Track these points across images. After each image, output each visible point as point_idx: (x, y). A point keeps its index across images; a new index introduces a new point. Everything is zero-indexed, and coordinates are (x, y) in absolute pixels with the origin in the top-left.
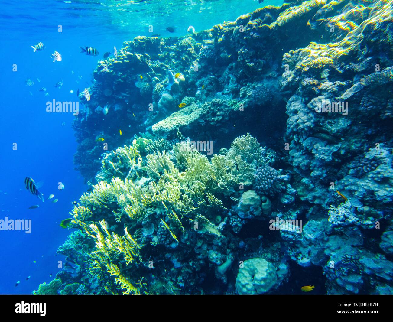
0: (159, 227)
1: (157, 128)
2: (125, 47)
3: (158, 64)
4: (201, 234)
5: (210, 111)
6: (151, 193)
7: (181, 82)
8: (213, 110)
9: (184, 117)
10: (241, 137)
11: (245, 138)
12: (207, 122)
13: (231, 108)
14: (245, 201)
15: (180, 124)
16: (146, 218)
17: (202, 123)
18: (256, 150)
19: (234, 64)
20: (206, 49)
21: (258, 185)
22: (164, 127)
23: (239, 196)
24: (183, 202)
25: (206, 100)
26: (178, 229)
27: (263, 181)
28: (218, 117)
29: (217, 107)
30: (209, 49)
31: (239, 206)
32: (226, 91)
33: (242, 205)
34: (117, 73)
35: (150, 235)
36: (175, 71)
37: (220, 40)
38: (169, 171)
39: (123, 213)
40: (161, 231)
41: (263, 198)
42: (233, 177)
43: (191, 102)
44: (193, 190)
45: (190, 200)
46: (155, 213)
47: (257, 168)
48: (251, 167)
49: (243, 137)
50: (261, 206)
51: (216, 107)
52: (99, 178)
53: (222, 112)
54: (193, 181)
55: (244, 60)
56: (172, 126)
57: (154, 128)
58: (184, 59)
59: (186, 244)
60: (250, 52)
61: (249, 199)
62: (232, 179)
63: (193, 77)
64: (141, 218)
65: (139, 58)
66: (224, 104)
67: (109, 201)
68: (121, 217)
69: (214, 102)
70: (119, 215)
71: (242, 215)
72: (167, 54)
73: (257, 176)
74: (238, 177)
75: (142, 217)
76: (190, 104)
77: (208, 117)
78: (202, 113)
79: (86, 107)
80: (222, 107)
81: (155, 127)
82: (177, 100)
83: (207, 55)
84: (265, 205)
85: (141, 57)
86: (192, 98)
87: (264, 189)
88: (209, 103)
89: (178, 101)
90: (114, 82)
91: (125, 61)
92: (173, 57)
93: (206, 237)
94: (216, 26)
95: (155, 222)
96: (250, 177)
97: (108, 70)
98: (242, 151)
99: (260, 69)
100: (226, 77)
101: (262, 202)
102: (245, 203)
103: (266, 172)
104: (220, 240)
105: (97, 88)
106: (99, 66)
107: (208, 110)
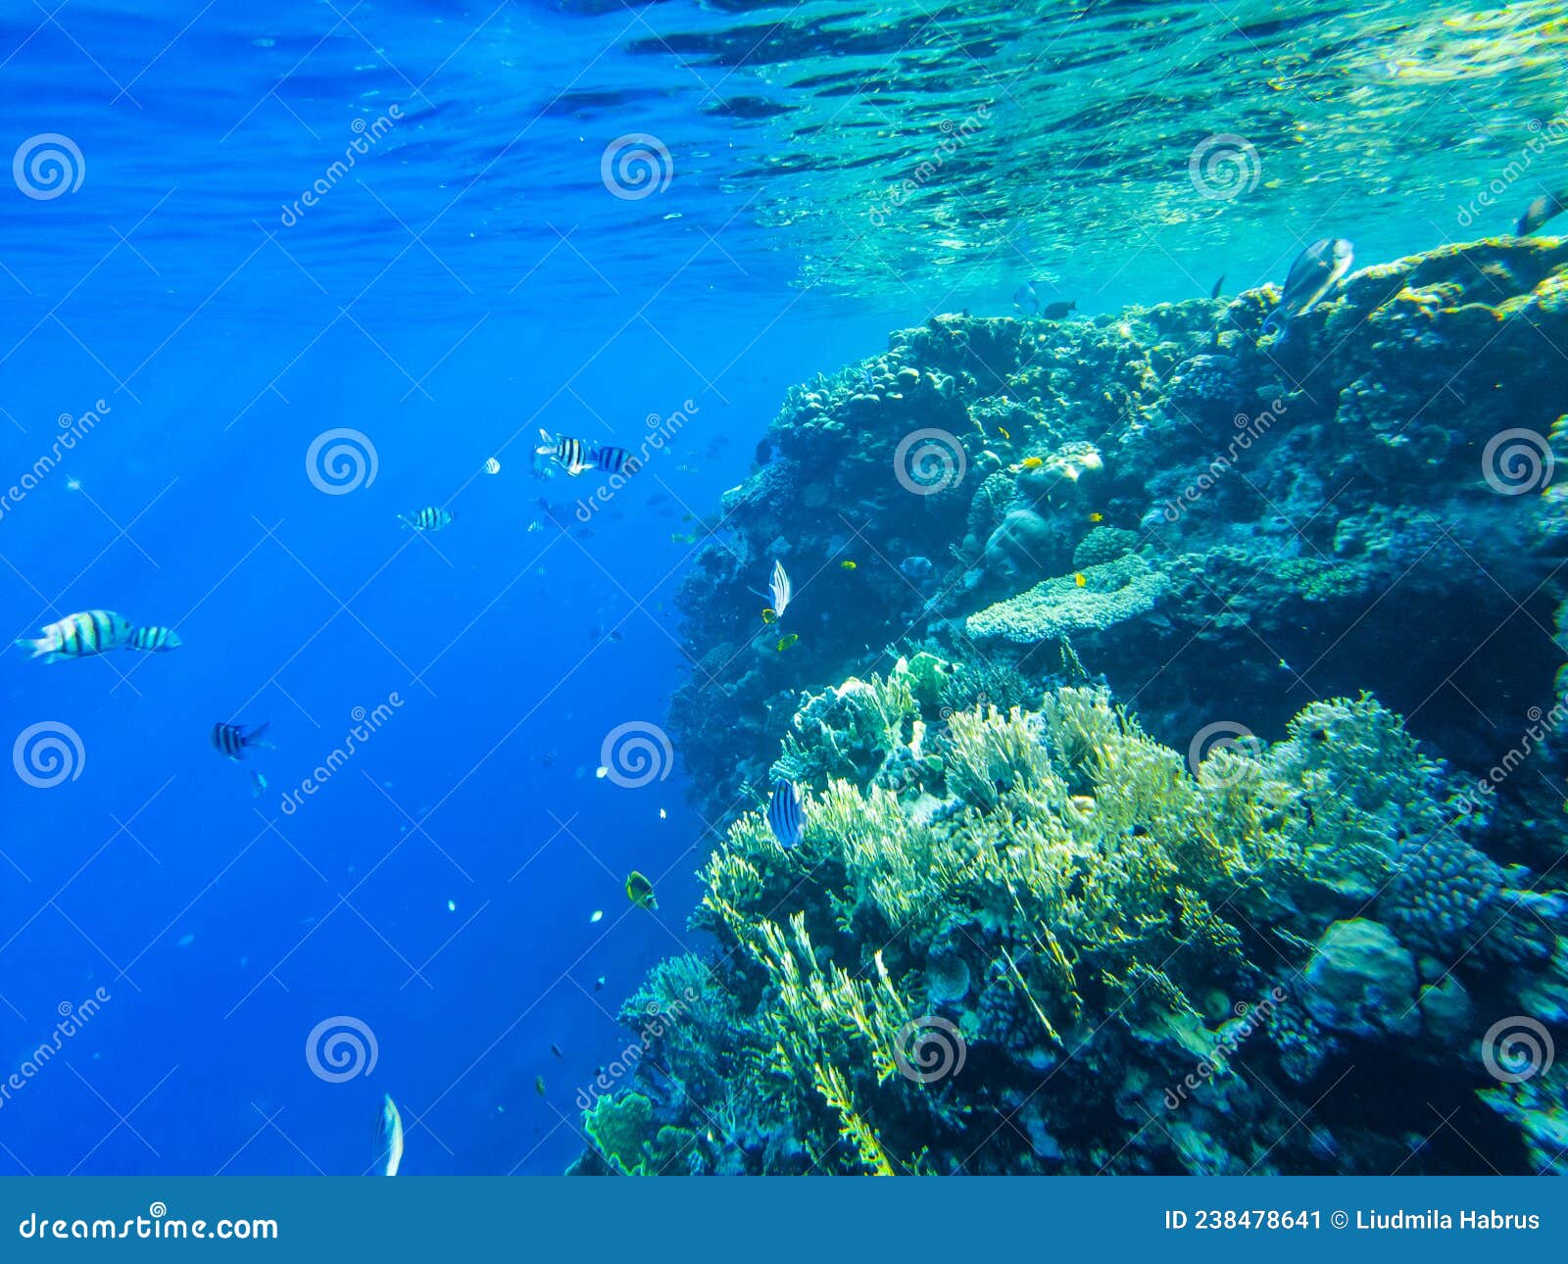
0: (986, 978)
1: (988, 628)
2: (896, 350)
3: (1005, 404)
4: (1146, 1044)
5: (1198, 590)
6: (963, 850)
7: (1088, 475)
8: (1214, 587)
9: (1089, 598)
10: (1332, 704)
11: (1350, 708)
12: (1185, 629)
13: (1290, 588)
14: (1339, 956)
15: (1078, 621)
16: (944, 936)
17: (1162, 628)
18: (1400, 761)
19: (1315, 429)
20: (1205, 369)
21: (1403, 905)
22: (1013, 624)
23: (1315, 931)
24: (1082, 902)
25: (1179, 547)
26: (1060, 1002)
27: (1430, 895)
28: (1230, 615)
29: (1229, 578)
30: (1216, 369)
31: (1311, 970)
32: (1270, 523)
33: (1327, 971)
34: (855, 433)
35: (953, 1003)
36: (1064, 434)
37: (1265, 341)
38: (1030, 783)
39: (863, 905)
40: (995, 994)
41: (1429, 965)
42: (1291, 850)
43: (1119, 548)
44: (1125, 869)
45: (1109, 900)
46: (976, 927)
47: (1401, 835)
48: (1374, 825)
49: (1342, 701)
50: (1415, 994)
51: (1224, 574)
52: (781, 774)
53: (1252, 598)
54: (1122, 834)
55: (1364, 423)
56: (1045, 626)
57: (976, 626)
58: (1110, 397)
59: (1083, 1068)
60: (1394, 397)
61: (1358, 951)
62: (1286, 855)
63: (1138, 461)
64: (925, 932)
65: (938, 386)
66: (1261, 569)
67: (815, 855)
68: (855, 917)
69: (1219, 557)
70: (849, 908)
71: (1322, 1010)
72: (1041, 373)
73: (1402, 868)
74: (1312, 856)
75: (930, 927)
76: (1117, 554)
77: (1190, 610)
78: (1164, 590)
79: (740, 538)
80: (1252, 580)
81: (978, 623)
82: (1063, 537)
83: (1204, 389)
84: (1434, 998)
85: (948, 384)
86: (1125, 532)
87: (1433, 928)
88: (1195, 557)
89: (1067, 540)
90: (843, 463)
91: (891, 394)
92: (1062, 386)
93: (1164, 1061)
94: (1253, 292)
95: (973, 958)
96: (1367, 868)
97: (829, 424)
98: (1334, 758)
99: (1432, 461)
100: (1277, 473)
101: (1422, 980)
102: (1336, 964)
103: (1445, 858)
104: (1223, 1091)
105: (783, 477)
106: (801, 408)
107: (1189, 583)
